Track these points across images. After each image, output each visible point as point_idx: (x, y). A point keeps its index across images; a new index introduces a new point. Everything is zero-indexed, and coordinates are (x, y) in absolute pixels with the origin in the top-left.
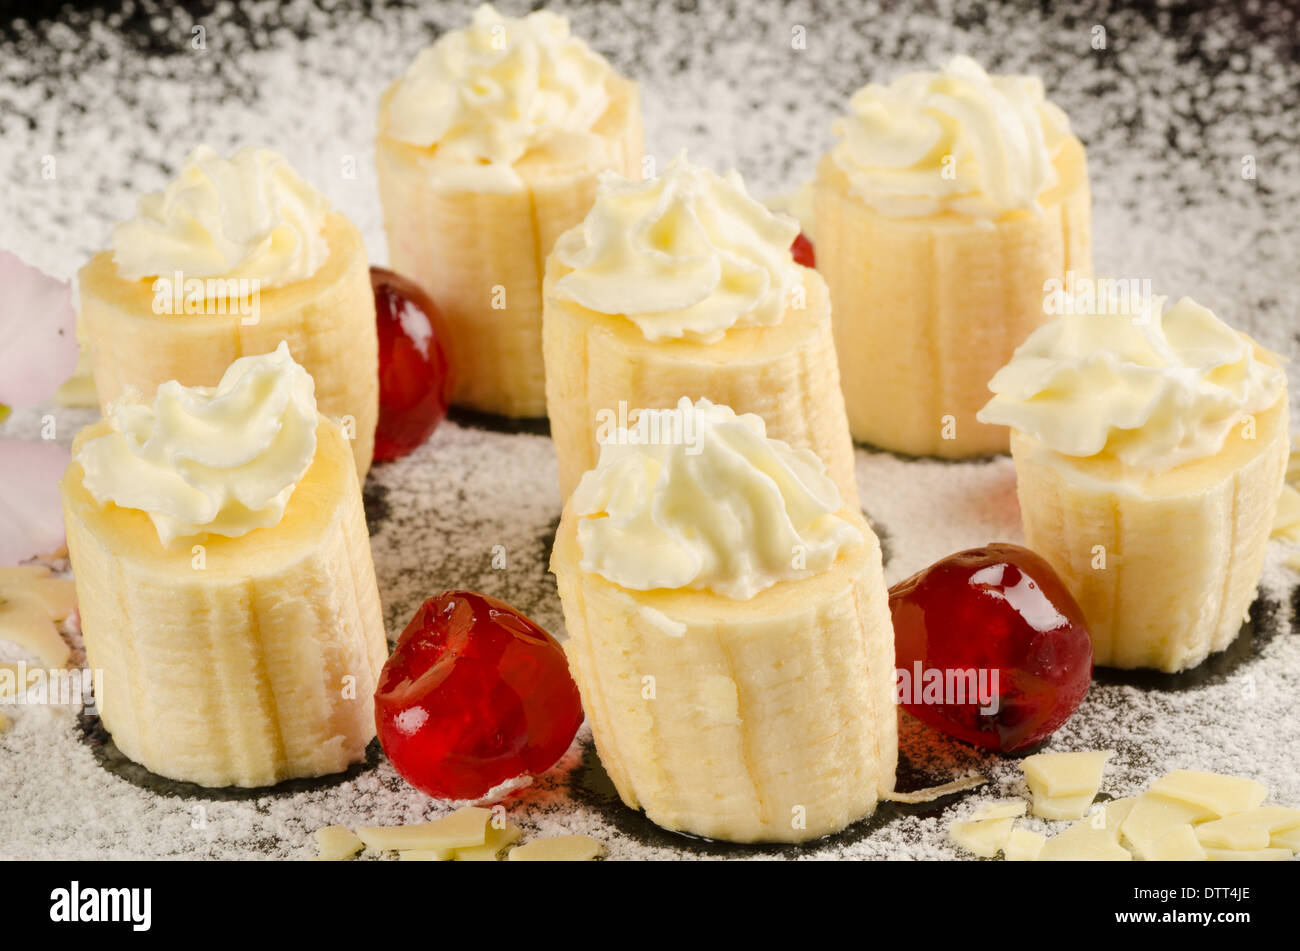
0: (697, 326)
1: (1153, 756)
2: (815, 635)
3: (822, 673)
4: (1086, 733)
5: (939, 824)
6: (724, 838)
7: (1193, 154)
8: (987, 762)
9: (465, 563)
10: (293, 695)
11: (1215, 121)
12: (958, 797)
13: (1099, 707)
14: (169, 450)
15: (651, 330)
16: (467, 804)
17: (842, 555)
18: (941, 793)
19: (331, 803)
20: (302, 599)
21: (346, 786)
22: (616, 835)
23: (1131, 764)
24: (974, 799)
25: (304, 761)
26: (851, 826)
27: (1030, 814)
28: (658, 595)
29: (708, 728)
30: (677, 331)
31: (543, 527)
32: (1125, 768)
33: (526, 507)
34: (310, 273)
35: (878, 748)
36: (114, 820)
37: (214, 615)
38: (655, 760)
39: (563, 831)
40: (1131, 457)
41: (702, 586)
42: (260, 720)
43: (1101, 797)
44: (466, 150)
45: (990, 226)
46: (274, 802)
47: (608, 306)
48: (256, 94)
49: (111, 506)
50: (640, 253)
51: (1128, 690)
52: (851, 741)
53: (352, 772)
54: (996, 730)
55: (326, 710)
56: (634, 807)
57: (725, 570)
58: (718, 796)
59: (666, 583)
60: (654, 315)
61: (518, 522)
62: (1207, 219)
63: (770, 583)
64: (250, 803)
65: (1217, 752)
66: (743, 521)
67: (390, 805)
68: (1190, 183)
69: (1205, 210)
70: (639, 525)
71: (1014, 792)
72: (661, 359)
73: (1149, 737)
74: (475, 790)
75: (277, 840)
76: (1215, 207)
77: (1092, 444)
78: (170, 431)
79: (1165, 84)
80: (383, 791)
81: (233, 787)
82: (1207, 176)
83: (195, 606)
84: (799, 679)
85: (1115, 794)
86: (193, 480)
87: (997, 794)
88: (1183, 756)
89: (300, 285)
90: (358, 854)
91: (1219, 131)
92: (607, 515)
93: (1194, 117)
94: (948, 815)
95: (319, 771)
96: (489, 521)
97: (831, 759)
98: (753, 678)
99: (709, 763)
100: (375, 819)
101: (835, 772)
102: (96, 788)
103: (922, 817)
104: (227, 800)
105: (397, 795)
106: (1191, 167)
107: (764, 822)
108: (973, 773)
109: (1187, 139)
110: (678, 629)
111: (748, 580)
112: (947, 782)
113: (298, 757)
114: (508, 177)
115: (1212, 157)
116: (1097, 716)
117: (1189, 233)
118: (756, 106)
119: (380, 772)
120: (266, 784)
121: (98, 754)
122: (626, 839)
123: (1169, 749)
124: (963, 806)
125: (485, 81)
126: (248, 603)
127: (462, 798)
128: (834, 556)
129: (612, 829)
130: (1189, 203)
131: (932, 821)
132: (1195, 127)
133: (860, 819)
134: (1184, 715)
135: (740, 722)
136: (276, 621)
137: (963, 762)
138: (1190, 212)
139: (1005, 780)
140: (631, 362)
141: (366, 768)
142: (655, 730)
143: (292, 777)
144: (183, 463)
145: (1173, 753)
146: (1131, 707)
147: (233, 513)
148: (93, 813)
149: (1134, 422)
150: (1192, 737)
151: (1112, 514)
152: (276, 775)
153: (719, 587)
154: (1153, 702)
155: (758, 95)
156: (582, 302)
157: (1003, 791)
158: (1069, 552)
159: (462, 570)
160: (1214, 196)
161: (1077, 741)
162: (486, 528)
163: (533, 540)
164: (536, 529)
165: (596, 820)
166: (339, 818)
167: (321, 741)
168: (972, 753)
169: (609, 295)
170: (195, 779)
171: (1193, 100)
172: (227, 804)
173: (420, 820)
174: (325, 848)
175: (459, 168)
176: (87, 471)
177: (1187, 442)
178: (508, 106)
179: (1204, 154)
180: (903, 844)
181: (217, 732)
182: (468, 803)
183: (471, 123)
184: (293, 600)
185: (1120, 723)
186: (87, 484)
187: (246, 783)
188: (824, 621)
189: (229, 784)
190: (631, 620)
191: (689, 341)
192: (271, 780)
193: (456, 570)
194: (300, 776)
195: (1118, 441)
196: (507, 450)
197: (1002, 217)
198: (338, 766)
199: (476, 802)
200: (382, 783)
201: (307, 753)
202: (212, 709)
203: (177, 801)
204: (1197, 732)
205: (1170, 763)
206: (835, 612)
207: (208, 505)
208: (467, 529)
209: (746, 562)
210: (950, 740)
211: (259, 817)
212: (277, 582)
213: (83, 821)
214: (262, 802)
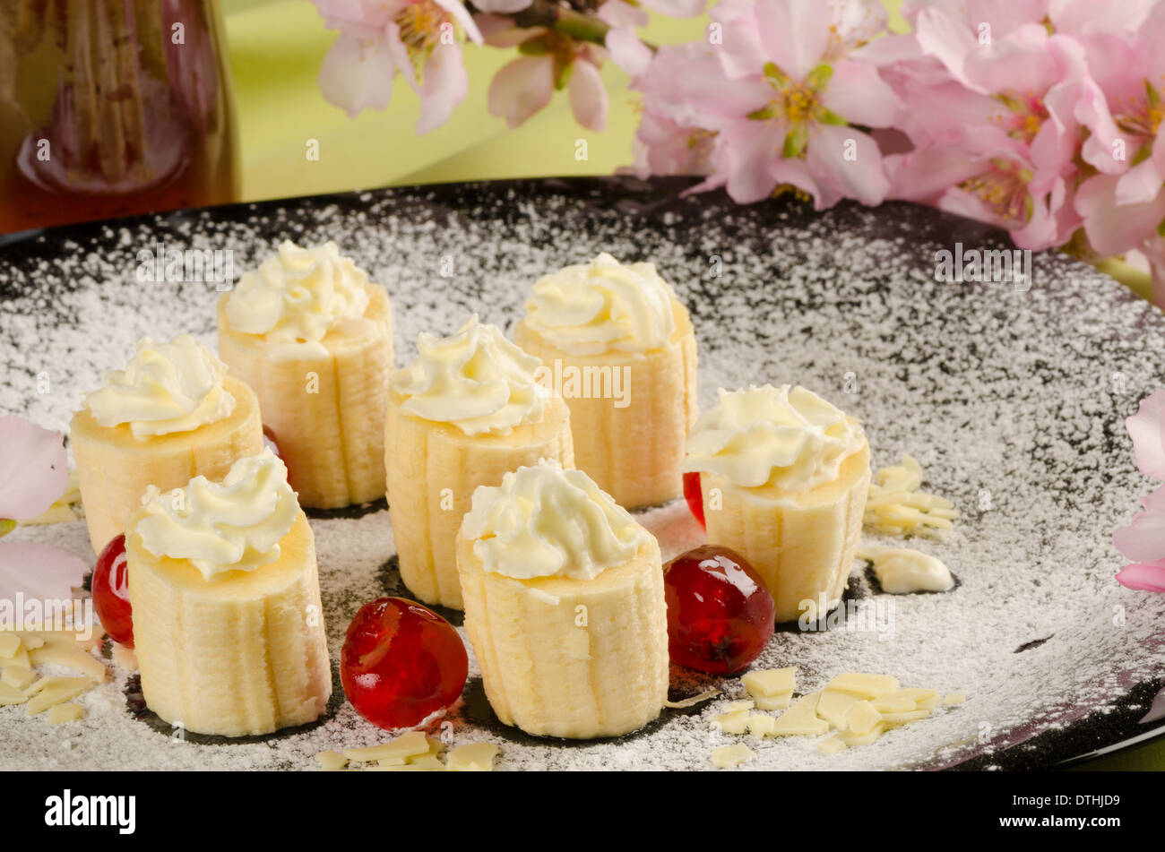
0: (498, 425)
1: (818, 670)
2: (633, 599)
3: (636, 622)
4: (771, 660)
5: (702, 718)
6: (574, 737)
7: (709, 317)
8: (717, 682)
9: (335, 596)
10: (285, 672)
11: (720, 295)
12: (707, 703)
13: (773, 645)
14: (206, 520)
15: (469, 429)
16: (408, 731)
17: (640, 550)
18: (697, 701)
19: (315, 739)
20: (294, 607)
21: (320, 729)
22: (505, 742)
23: (805, 675)
24: (718, 702)
25: (292, 716)
26: (648, 724)
27: (756, 708)
28: (537, 581)
29: (568, 665)
30: (487, 429)
31: (375, 572)
32: (803, 677)
33: (359, 560)
34: (229, 414)
35: (662, 672)
36: (180, 761)
37: (243, 621)
38: (532, 689)
39: (470, 742)
40: (785, 484)
41: (561, 574)
42: (267, 690)
43: (796, 695)
44: (289, 334)
45: (642, 357)
46: (278, 742)
47: (440, 418)
48: (77, 320)
49: (166, 559)
50: (456, 381)
51: (787, 634)
52: (651, 667)
53: (321, 721)
54: (724, 658)
55: (305, 682)
56: (510, 724)
57: (574, 563)
58: (572, 709)
59: (542, 573)
60: (470, 420)
61: (358, 569)
62: (727, 357)
63: (601, 570)
64: (263, 744)
65: (854, 664)
66: (584, 532)
67: (354, 737)
68: (711, 336)
69: (724, 352)
70: (520, 540)
71: (741, 696)
72: (480, 446)
73: (810, 660)
74: (413, 721)
75: (291, 763)
76: (732, 349)
77: (761, 477)
78: (202, 507)
79: (682, 274)
80: (345, 730)
81: (248, 735)
82: (722, 330)
83: (231, 615)
84: (625, 628)
85: (803, 692)
86: (226, 537)
87: (730, 699)
88: (836, 668)
89: (224, 421)
90: (346, 766)
91: (724, 301)
92: (494, 536)
93: (706, 293)
94: (705, 713)
95: (301, 721)
96: (339, 571)
97: (641, 680)
98: (598, 629)
99: (568, 687)
100: (349, 746)
101: (642, 688)
102: (159, 744)
103: (690, 715)
104: (248, 743)
105: (355, 731)
106: (710, 325)
107: (600, 723)
108: (712, 688)
109: (703, 307)
110: (556, 600)
111: (590, 569)
112: (697, 694)
113: (288, 713)
114: (319, 349)
115: (722, 318)
116: (773, 650)
117: (718, 367)
118: (409, 307)
119: (338, 719)
120: (270, 732)
121: (151, 725)
122: (511, 744)
123: (825, 665)
124: (712, 707)
125: (298, 289)
126: (264, 611)
127: (405, 726)
128: (636, 550)
129: (500, 738)
130: (713, 348)
131: (696, 717)
132: (707, 300)
133: (653, 720)
134: (827, 646)
135: (590, 658)
136: (281, 622)
137: (702, 683)
138: (715, 354)
139: (733, 690)
140: (460, 450)
141: (329, 718)
142: (533, 670)
143: (284, 726)
144: (218, 526)
145: (828, 667)
146: (793, 644)
147: (250, 556)
148: (165, 758)
149: (789, 461)
150: (836, 657)
151: (778, 519)
152: (276, 726)
153: (572, 573)
154: (805, 640)
155: (410, 300)
156: (422, 415)
157: (734, 697)
158: (745, 549)
159: (336, 600)
160: (729, 342)
161: (768, 665)
162: (338, 574)
163: (373, 579)
164: (371, 573)
165: (487, 735)
166: (325, 747)
167: (302, 702)
168: (706, 677)
169: (439, 409)
170: (223, 732)
171: (702, 283)
172: (250, 745)
173: (377, 744)
174: (324, 763)
175: (285, 346)
176: (144, 539)
177: (817, 473)
178: (314, 304)
179: (717, 316)
180: (684, 731)
181: (239, 699)
182: (410, 729)
183: (291, 317)
184: (290, 608)
185: (789, 653)
186: (145, 546)
187: (257, 732)
188: (638, 590)
189: (245, 734)
190: (520, 597)
191: (493, 435)
192: (273, 729)
193: (331, 601)
194: (290, 725)
195: (778, 473)
196: (331, 528)
197: (649, 352)
198: (312, 718)
199: (414, 728)
200: (343, 726)
201: (293, 710)
202: (236, 685)
203: (216, 747)
204: (838, 654)
205: (829, 673)
206: (644, 584)
207: (235, 552)
208: (327, 576)
209: (586, 557)
210: (689, 669)
211: (273, 751)
212: (281, 597)
213: (161, 763)
214: (271, 742)
